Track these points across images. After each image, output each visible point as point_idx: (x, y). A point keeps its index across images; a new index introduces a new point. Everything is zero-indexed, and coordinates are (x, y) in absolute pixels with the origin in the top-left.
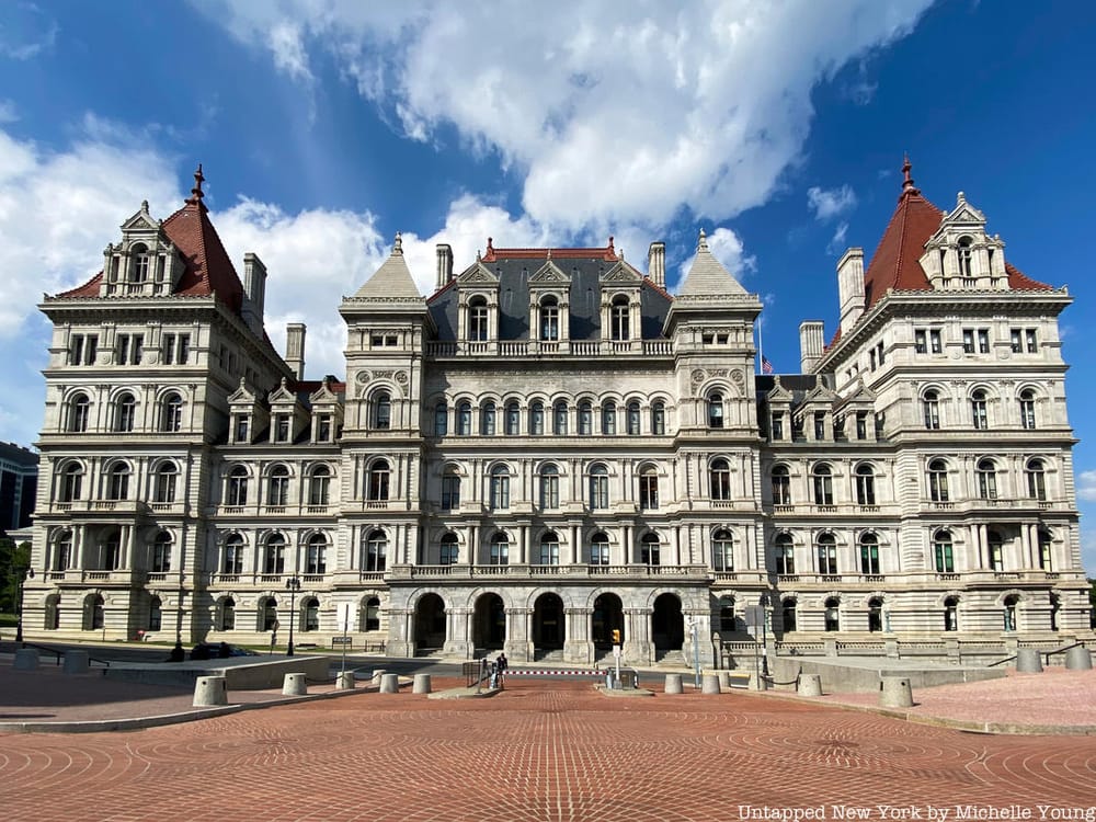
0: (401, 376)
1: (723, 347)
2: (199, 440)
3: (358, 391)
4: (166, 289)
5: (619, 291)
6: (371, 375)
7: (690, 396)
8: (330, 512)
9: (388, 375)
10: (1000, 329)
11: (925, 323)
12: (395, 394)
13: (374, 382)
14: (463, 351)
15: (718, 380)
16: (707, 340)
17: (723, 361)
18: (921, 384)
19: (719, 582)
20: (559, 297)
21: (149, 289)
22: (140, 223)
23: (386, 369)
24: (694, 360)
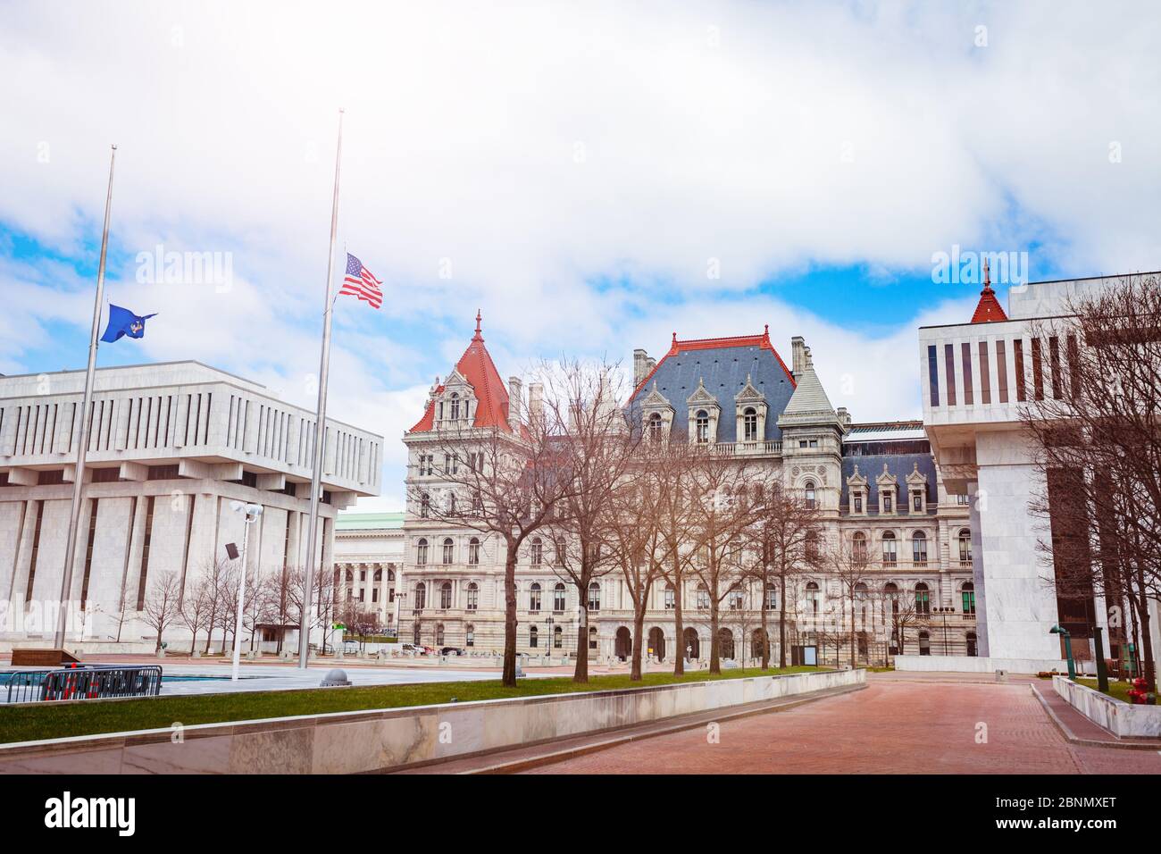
1: (813, 449)
4: (471, 423)
5: (748, 405)
7: (792, 485)
14: (645, 455)
15: (809, 474)
16: (803, 444)
17: (812, 460)
20: (708, 412)
22: (456, 380)
24: (792, 461)
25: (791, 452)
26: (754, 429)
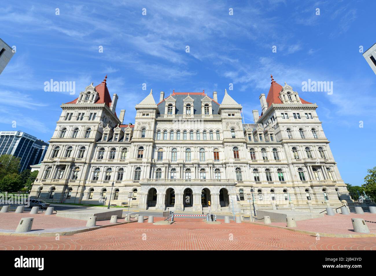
0: (149, 124)
1: (233, 117)
2: (93, 140)
3: (137, 127)
4: (93, 102)
5: (206, 103)
6: (141, 123)
7: (226, 129)
8: (126, 162)
9: (146, 123)
10: (302, 113)
11: (283, 111)
12: (147, 129)
13: (142, 125)
14: (165, 117)
15: (233, 125)
16: (229, 115)
17: (234, 120)
18: (285, 127)
19: (238, 184)
20: (191, 104)
21: (89, 102)
22: (91, 87)
23: (145, 122)
24: (226, 120)
25: (225, 117)
26: (208, 111)
